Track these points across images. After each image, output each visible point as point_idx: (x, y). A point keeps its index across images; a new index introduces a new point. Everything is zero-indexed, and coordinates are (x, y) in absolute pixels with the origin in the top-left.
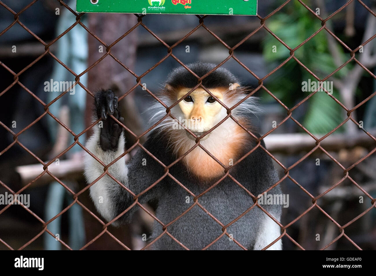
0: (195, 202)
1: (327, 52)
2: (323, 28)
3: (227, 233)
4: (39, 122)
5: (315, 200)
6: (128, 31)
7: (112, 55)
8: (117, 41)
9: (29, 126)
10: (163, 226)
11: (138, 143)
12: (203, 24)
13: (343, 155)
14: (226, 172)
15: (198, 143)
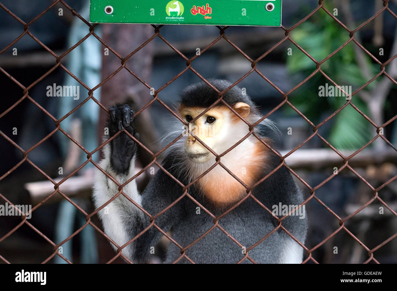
0: (215, 223)
1: (354, 62)
2: (351, 40)
3: (248, 257)
4: (50, 138)
5: (342, 222)
6: (145, 43)
7: (127, 68)
8: (133, 53)
9: (39, 143)
10: (181, 249)
11: (155, 162)
12: (224, 35)
13: (371, 172)
14: (248, 192)
15: (218, 162)
